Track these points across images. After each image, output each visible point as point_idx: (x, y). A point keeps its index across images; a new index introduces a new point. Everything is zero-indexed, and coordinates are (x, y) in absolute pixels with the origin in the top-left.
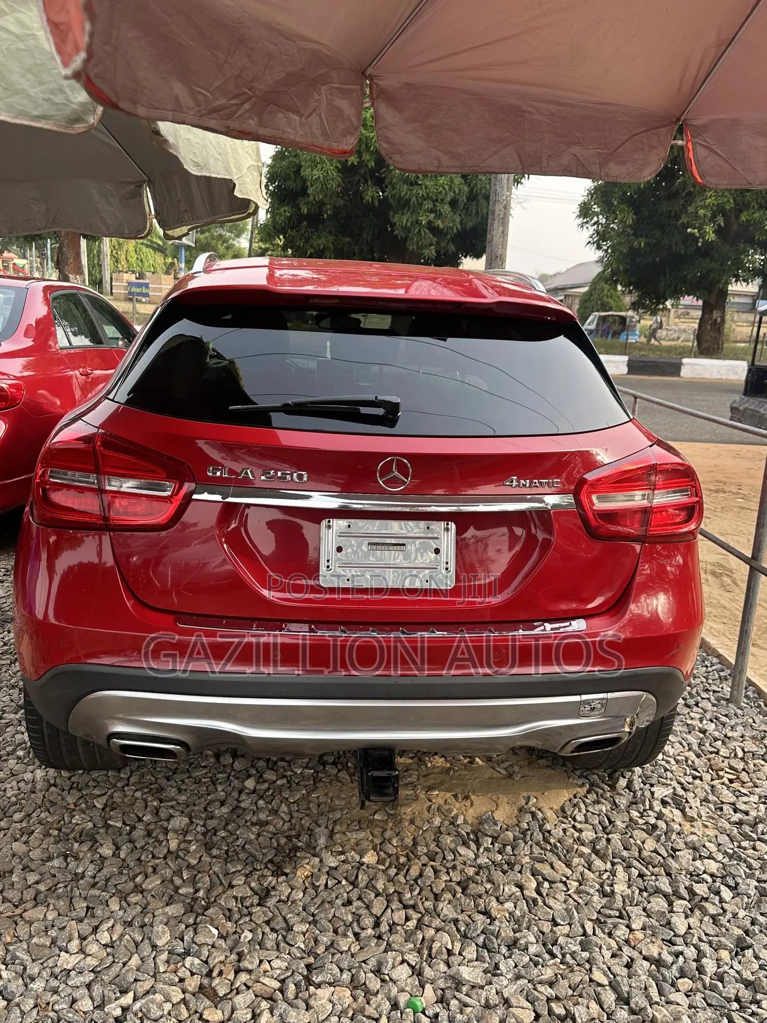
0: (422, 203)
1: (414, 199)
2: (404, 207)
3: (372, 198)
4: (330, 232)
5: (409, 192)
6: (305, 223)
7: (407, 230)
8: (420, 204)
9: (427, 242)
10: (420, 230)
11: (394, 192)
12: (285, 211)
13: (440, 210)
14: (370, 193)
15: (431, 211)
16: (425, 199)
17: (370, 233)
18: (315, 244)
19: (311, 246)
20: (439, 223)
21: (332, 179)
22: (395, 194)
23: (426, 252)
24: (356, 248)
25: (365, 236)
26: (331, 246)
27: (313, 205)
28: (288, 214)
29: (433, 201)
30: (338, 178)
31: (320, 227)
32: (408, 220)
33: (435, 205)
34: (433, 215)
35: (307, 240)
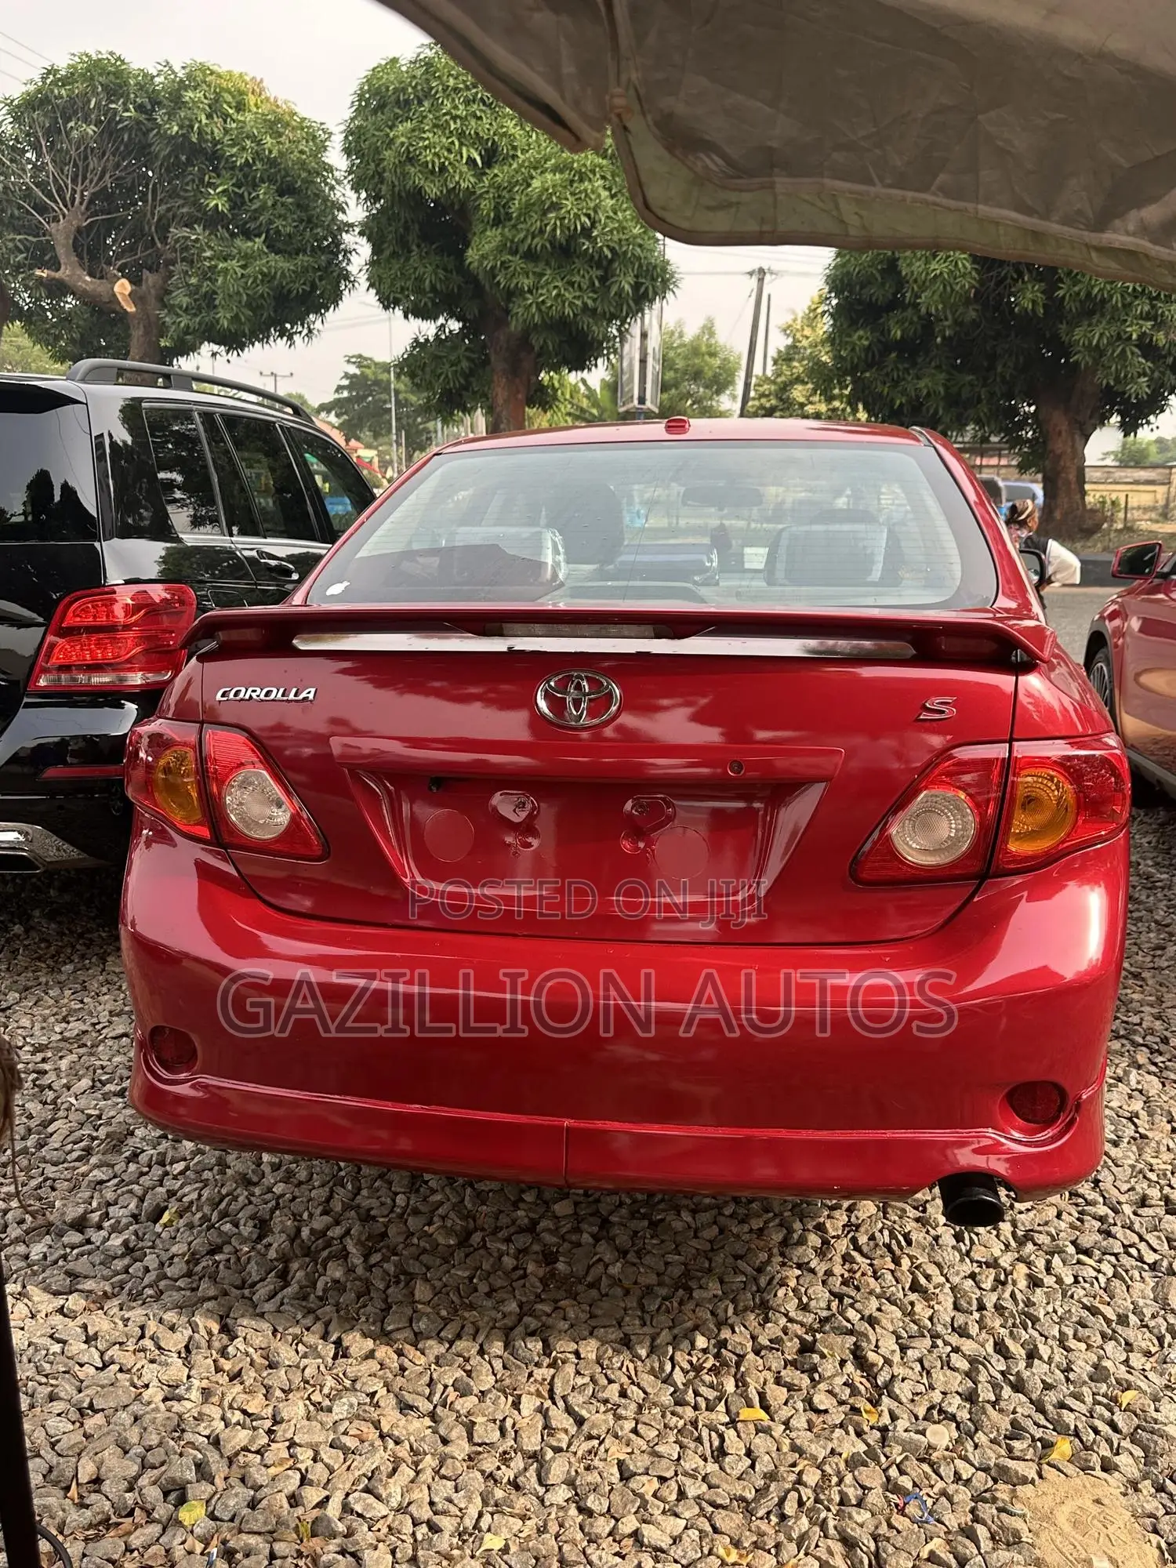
0: (1130, 304)
1: (1117, 298)
2: (1090, 313)
3: (1034, 302)
4: (938, 367)
5: (1108, 287)
6: (893, 355)
7: (1098, 351)
8: (1127, 306)
9: (1133, 371)
10: (1123, 351)
11: (1076, 289)
12: (860, 338)
13: (1162, 315)
14: (1029, 295)
15: (1147, 317)
16: (1136, 297)
17: (1011, 364)
18: (910, 389)
19: (904, 392)
20: (1161, 338)
21: (964, 276)
22: (1078, 294)
23: (1132, 388)
24: (983, 390)
25: (999, 369)
26: (942, 390)
27: (911, 323)
28: (866, 343)
29: (1151, 299)
30: (974, 273)
31: (920, 360)
32: (1101, 335)
33: (1153, 307)
34: (1149, 324)
35: (896, 383)
